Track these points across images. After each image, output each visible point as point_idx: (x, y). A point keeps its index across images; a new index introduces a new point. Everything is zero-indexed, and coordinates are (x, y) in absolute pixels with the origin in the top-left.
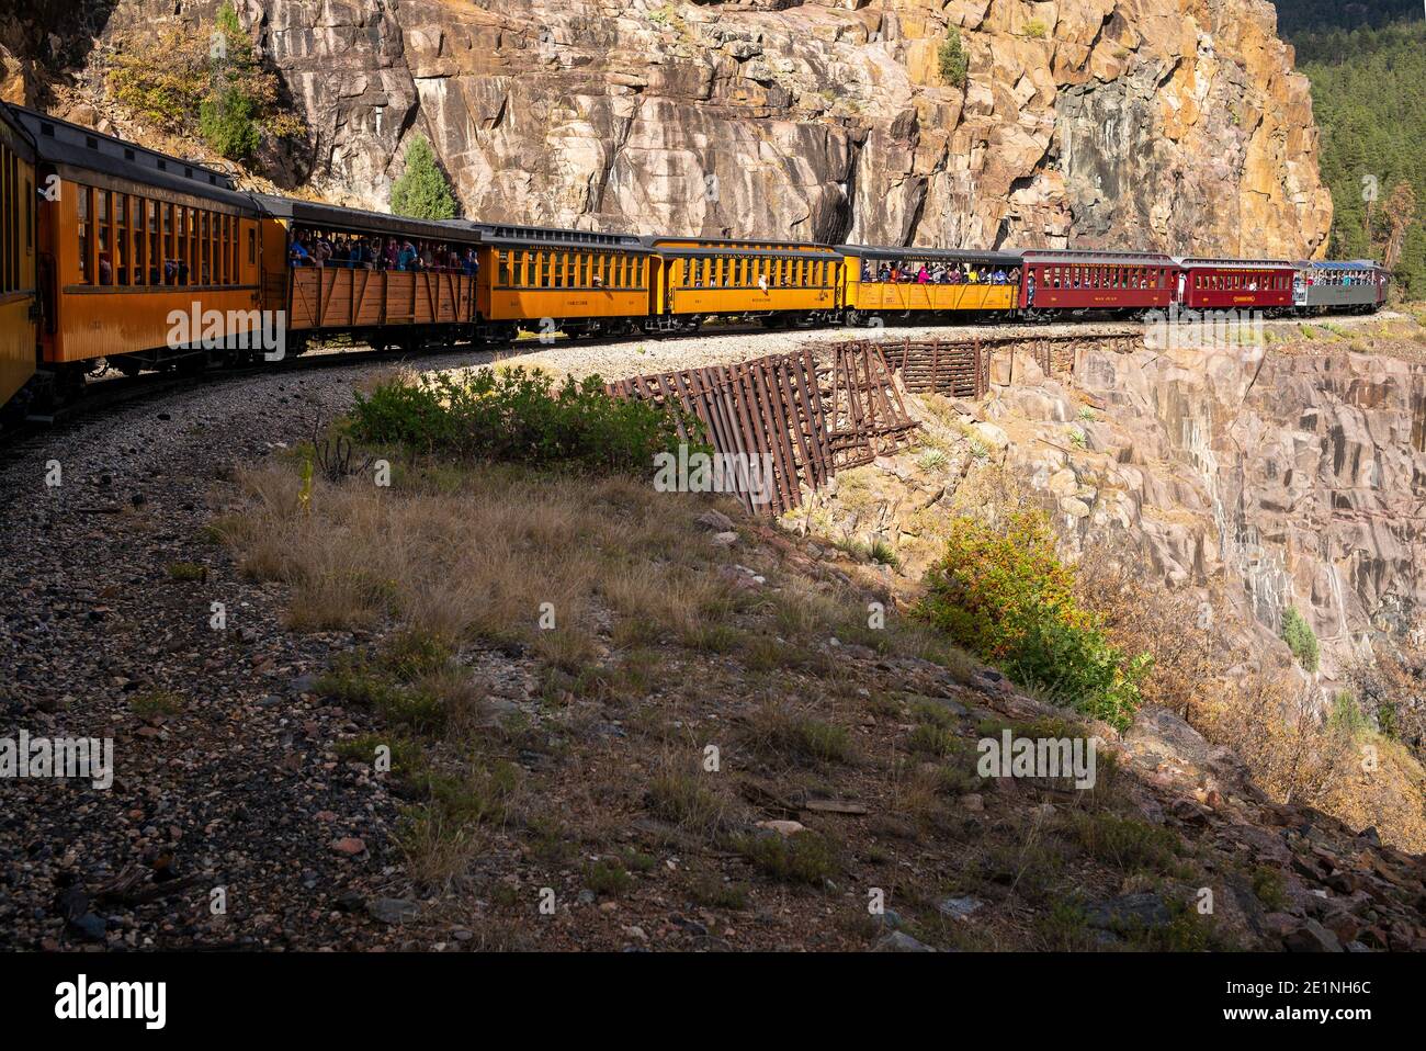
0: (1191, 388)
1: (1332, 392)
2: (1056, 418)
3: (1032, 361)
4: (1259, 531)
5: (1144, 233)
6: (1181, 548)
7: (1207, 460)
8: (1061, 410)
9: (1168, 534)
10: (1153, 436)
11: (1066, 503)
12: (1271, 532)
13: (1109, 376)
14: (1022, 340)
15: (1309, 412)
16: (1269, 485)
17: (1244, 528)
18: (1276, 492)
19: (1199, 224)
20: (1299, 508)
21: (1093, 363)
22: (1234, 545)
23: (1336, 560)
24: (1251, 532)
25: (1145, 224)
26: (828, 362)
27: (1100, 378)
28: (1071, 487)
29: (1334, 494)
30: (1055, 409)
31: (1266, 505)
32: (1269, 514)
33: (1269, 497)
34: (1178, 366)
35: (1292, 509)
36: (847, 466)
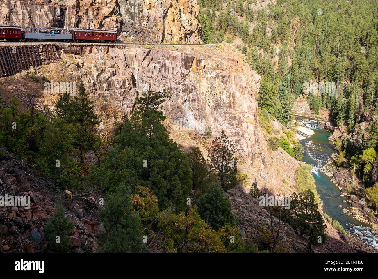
0: (133, 55)
1: (165, 57)
2: (98, 59)
3: (96, 49)
4: (146, 81)
5: (140, 27)
6: (120, 82)
7: (136, 69)
8: (99, 58)
9: (117, 80)
10: (122, 63)
11: (94, 73)
12: (148, 82)
13: (115, 53)
14: (94, 46)
15: (159, 61)
16: (149, 73)
17: (143, 81)
18: (150, 74)
19: (154, 26)
20: (155, 78)
21: (112, 50)
22: (141, 84)
23: (162, 87)
24: (144, 81)
25: (141, 26)
26: (41, 47)
27: (113, 53)
28: (96, 70)
29: (163, 76)
30: (98, 58)
31: (148, 77)
32: (148, 78)
33: (148, 75)
34: (131, 52)
35: (153, 78)
36: (45, 64)
